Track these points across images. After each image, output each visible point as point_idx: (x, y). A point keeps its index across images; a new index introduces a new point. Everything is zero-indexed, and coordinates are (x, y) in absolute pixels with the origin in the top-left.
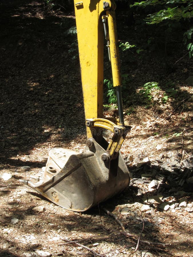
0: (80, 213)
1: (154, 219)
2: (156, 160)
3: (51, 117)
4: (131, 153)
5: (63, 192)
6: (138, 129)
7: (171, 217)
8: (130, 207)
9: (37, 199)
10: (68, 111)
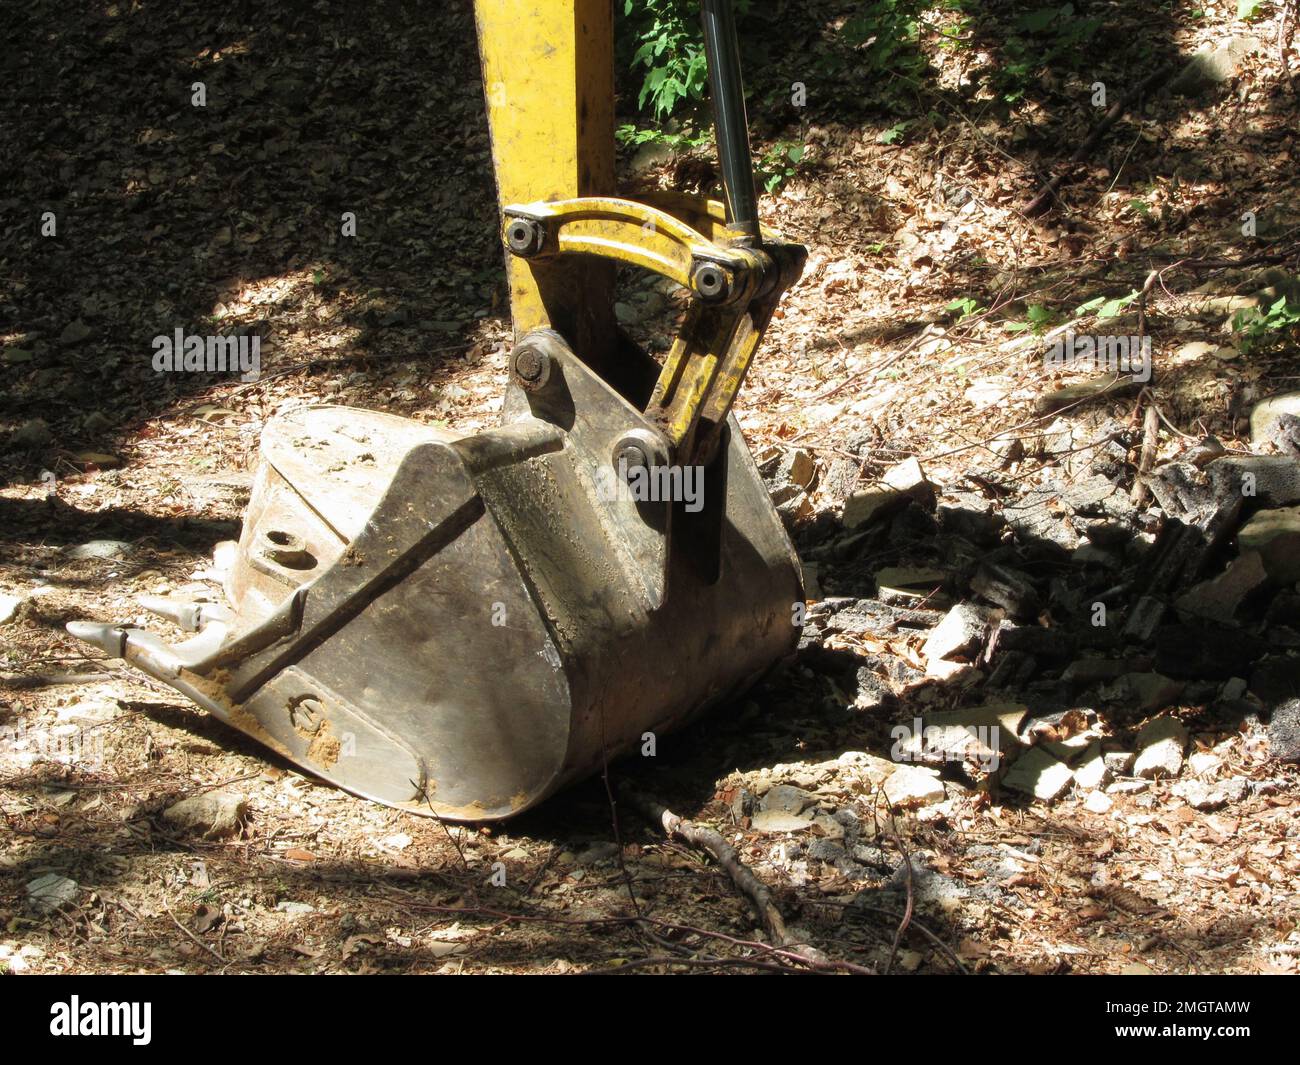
0: (486, 830)
1: (970, 856)
2: (971, 478)
3: (253, 219)
4: (801, 433)
5: (368, 692)
6: (841, 284)
7: (1081, 839)
8: (811, 780)
9: (195, 750)
10: (367, 176)
